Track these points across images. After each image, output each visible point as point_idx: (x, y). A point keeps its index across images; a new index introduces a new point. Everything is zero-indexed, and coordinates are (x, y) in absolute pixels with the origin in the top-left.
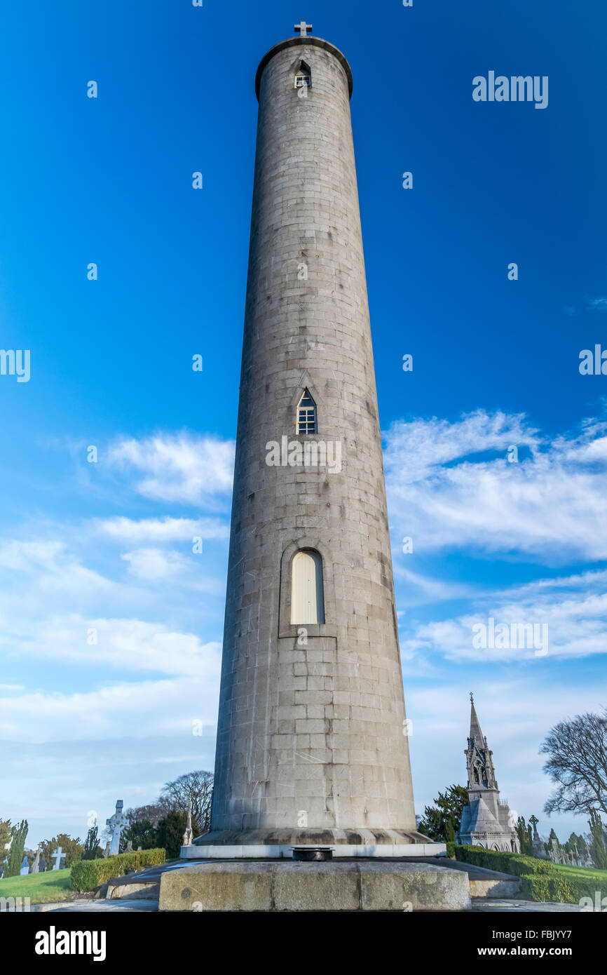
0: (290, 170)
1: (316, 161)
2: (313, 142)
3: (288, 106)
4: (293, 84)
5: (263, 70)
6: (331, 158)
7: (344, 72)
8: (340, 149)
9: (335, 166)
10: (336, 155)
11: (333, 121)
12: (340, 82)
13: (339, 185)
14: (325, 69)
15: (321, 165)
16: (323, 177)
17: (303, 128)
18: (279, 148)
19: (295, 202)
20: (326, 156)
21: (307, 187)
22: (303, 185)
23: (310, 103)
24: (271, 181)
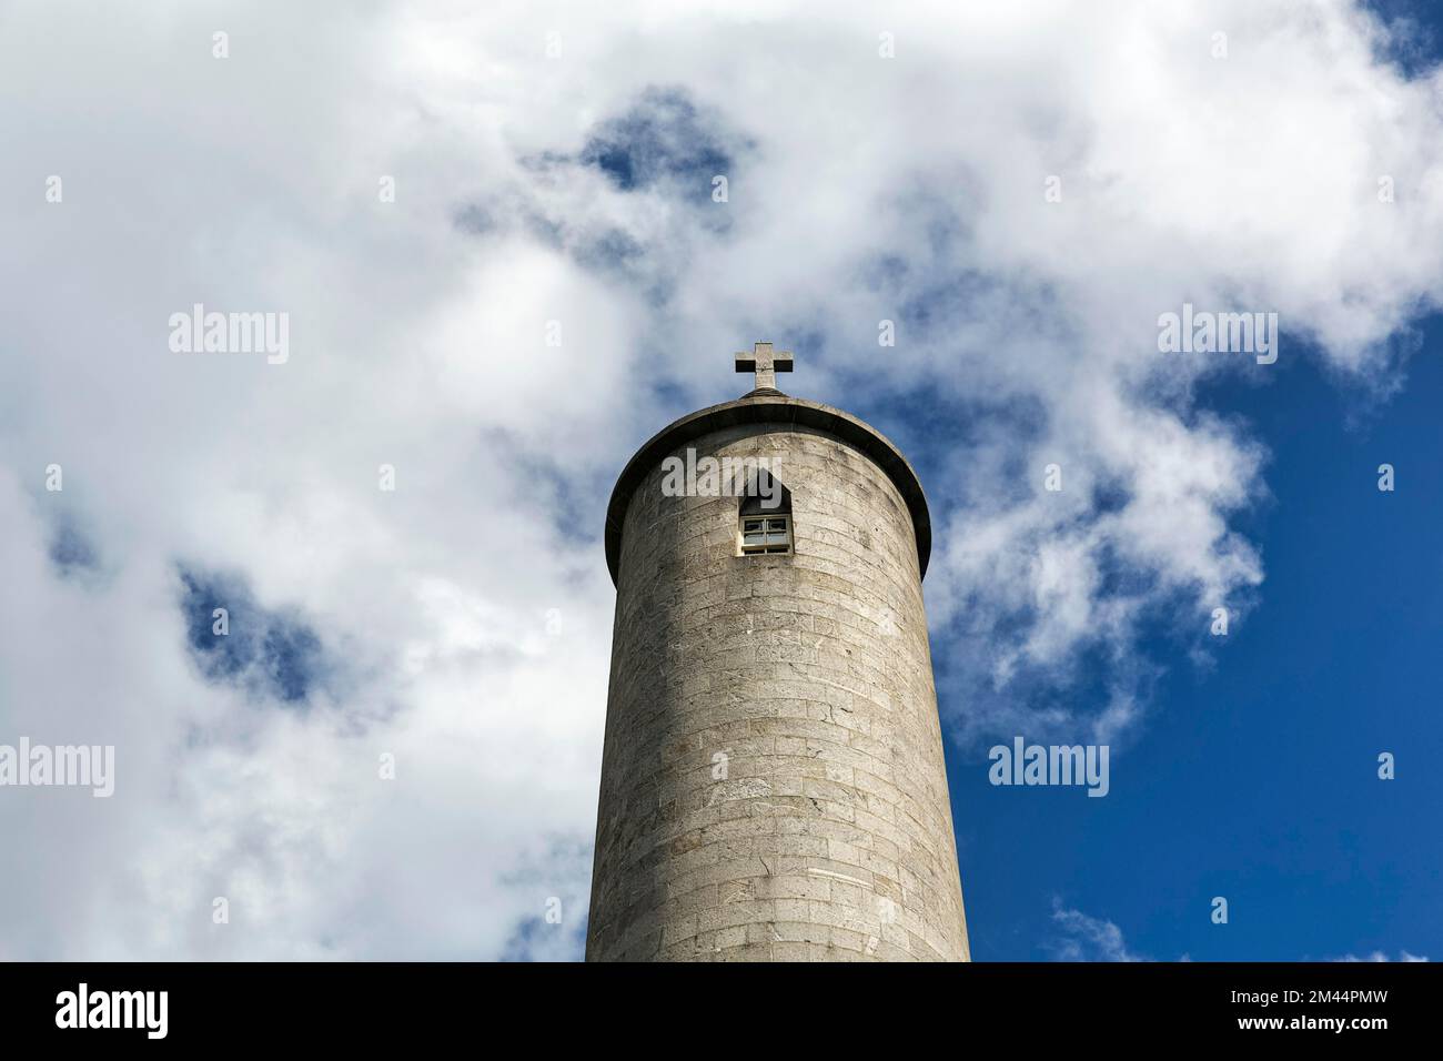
0: (723, 827)
1: (815, 795)
2: (801, 731)
3: (717, 612)
4: (733, 544)
5: (631, 493)
6: (865, 784)
7: (899, 501)
8: (894, 753)
9: (879, 809)
10: (882, 770)
11: (867, 660)
12: (889, 530)
13: (894, 876)
14: (838, 495)
15: (831, 807)
16: (837, 848)
17: (768, 685)
18: (683, 748)
19: (741, 940)
20: (847, 777)
21: (785, 885)
22: (767, 877)
23: (789, 605)
24: (657, 862)
